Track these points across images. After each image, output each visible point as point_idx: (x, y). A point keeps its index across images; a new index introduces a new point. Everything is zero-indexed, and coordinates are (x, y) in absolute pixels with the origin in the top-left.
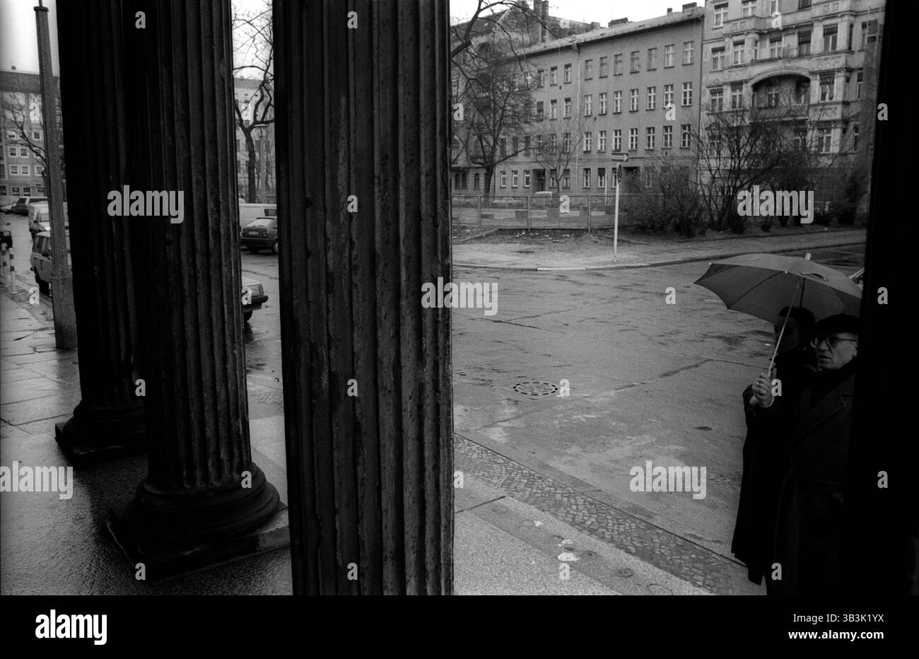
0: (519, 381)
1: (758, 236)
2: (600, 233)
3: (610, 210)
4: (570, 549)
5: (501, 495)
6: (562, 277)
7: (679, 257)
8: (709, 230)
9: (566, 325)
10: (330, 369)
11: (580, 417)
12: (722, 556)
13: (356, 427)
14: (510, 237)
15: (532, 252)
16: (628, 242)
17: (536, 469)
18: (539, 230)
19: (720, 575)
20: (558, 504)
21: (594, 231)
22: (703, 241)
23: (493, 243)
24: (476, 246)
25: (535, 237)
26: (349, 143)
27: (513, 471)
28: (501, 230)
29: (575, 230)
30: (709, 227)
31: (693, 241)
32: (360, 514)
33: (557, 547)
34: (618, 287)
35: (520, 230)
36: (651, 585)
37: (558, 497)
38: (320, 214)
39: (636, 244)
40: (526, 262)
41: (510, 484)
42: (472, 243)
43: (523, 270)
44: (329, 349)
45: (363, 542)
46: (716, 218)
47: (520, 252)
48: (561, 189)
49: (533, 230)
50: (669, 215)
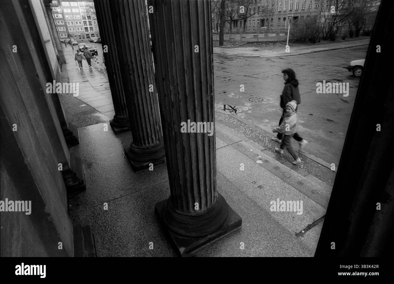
0: (251, 97)
1: (340, 42)
2: (282, 42)
3: (286, 34)
4: (260, 159)
5: (241, 140)
6: (268, 59)
7: (310, 51)
8: (322, 40)
9: (268, 77)
10: (175, 131)
11: (270, 110)
12: (310, 159)
13: (183, 148)
14: (251, 45)
15: (258, 50)
16: (292, 45)
17: (254, 128)
18: (261, 42)
19: (309, 165)
20: (260, 140)
21: (280, 42)
22: (319, 44)
23: (245, 47)
24: (240, 49)
25: (260, 45)
26: (175, 59)
27: (247, 128)
28: (248, 42)
29: (273, 42)
30: (322, 39)
31: (315, 45)
32: (186, 172)
33: (256, 158)
34: (287, 63)
35: (255, 42)
36: (284, 172)
37: (260, 137)
38: (168, 82)
39: (295, 46)
40: (256, 54)
41: (245, 133)
42: (238, 47)
43: (255, 57)
44: (174, 125)
45: (187, 179)
46: (325, 35)
47: (255, 50)
48: (270, 26)
49: (259, 42)
50: (307, 35)
